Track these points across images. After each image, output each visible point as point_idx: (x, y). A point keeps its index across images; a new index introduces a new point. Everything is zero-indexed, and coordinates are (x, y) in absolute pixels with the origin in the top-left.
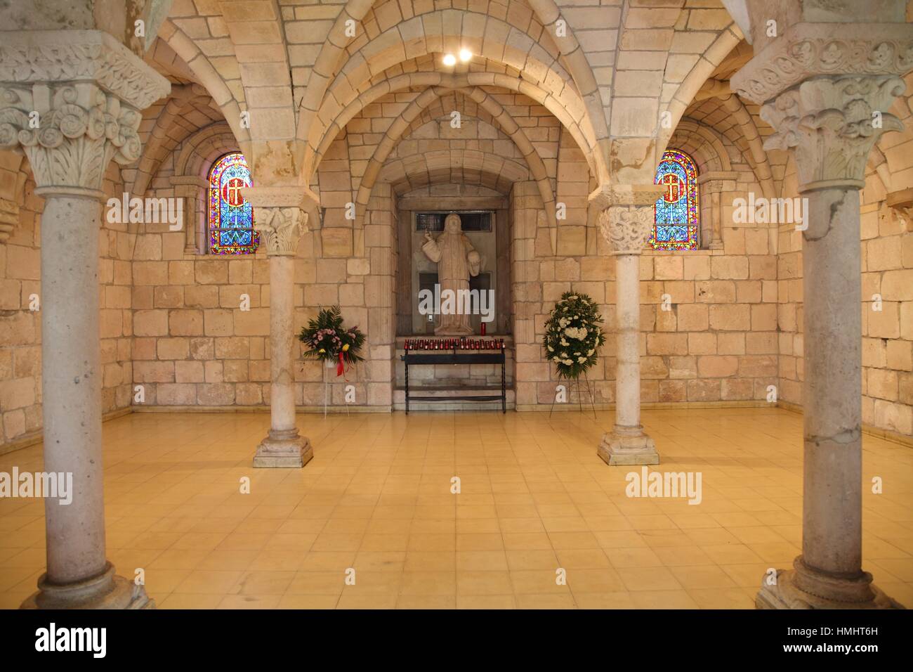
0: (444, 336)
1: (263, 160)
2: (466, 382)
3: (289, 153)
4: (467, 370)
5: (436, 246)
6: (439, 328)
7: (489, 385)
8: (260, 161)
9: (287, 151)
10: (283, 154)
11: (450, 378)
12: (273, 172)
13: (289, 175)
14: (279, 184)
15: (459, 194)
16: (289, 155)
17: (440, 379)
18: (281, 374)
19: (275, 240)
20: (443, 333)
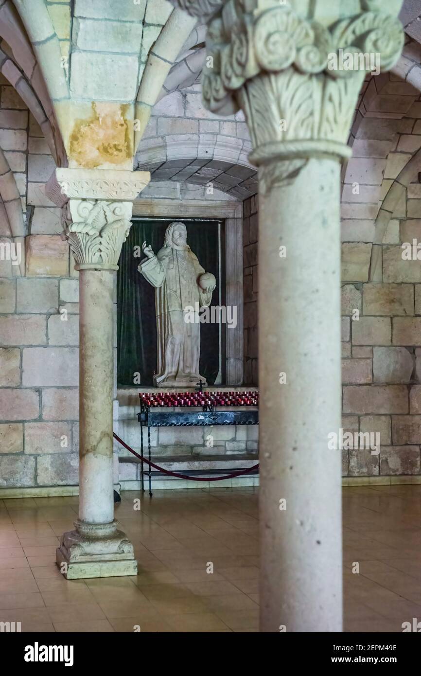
0: (173, 387)
1: (84, 129)
2: (200, 450)
3: (123, 122)
4: (200, 434)
5: (159, 265)
6: (163, 377)
7: (229, 453)
8: (79, 130)
9: (119, 118)
10: (114, 123)
11: (178, 445)
12: (98, 149)
13: (120, 154)
14: (106, 166)
15: (179, 196)
16: (122, 125)
17: (165, 447)
18: (101, 440)
19: (98, 246)
20: (165, 384)
